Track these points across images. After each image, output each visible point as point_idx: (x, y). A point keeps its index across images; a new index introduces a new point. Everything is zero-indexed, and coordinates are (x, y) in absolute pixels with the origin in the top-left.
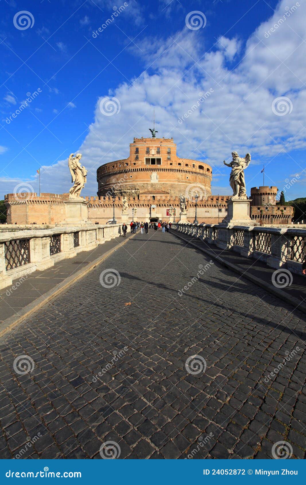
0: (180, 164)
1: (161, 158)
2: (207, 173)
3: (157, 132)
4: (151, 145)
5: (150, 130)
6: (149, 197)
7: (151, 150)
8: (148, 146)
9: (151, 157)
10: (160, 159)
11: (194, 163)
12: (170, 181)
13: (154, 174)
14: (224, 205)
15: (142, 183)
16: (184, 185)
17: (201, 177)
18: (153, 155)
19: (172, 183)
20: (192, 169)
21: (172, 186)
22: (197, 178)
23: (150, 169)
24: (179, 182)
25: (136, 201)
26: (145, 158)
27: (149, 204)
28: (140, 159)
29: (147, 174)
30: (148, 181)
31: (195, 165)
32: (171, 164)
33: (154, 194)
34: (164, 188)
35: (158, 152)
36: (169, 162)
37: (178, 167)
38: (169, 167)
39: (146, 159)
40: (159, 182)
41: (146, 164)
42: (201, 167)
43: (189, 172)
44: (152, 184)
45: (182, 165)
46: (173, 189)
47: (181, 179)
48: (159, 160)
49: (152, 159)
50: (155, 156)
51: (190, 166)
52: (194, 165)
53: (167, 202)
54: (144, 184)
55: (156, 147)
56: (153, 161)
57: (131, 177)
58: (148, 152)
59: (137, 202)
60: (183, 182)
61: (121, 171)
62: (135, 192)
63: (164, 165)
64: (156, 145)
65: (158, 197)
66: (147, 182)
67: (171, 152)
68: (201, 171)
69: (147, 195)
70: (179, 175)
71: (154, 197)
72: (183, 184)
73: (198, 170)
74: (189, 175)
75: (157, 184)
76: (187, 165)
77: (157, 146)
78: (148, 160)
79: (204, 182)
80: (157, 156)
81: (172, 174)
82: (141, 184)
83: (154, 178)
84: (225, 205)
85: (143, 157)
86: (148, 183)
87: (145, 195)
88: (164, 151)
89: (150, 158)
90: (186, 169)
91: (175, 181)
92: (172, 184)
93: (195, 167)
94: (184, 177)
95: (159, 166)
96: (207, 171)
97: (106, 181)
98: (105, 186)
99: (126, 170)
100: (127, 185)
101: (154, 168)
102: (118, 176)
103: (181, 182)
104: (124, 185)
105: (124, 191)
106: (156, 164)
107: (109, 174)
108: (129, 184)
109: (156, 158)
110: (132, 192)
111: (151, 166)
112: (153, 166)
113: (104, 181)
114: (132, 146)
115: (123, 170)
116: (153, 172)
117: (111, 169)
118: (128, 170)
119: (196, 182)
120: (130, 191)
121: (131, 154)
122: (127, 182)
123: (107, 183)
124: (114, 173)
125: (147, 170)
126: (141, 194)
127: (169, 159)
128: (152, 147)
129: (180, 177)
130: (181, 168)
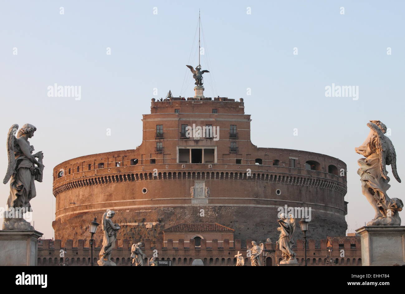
0: (259, 161)
1: (216, 148)
2: (329, 177)
3: (207, 71)
4: (191, 119)
5: (191, 67)
6: (188, 238)
8: (185, 121)
9: (191, 146)
10: (213, 150)
11: (293, 156)
12: (237, 202)
13: (198, 186)
15: (170, 205)
16: (271, 209)
18: (197, 141)
19: (242, 205)
20: (290, 171)
21: (241, 212)
22: (303, 192)
23: (189, 173)
24: (258, 202)
26: (177, 148)
27: (188, 258)
28: (166, 151)
29: (185, 184)
30: (185, 201)
31: (297, 162)
32: (238, 162)
33: (199, 232)
34: (223, 217)
36: (234, 158)
37: (254, 169)
38: (234, 168)
39: (180, 150)
40: (209, 203)
41: (180, 162)
42: (313, 165)
43: (282, 179)
44: (193, 207)
45: (265, 162)
46: (243, 220)
47: (262, 195)
48: (210, 153)
49: (192, 150)
50: (200, 143)
51: (283, 165)
52: (294, 160)
54: (175, 208)
56: (197, 155)
57: (145, 191)
58: (184, 135)
59: (161, 253)
60: (267, 203)
61: (121, 176)
62: (153, 226)
63: (221, 164)
64: (202, 119)
65: (208, 239)
66: (182, 203)
67: (239, 135)
68: (313, 175)
69: (182, 235)
70: (259, 186)
71: (198, 238)
72: (269, 206)
73: (305, 173)
74: (281, 186)
75: (206, 207)
76: (276, 162)
77: (206, 121)
78: (183, 152)
80: (205, 145)
81: (242, 184)
82: (168, 207)
83: (200, 194)
85: (175, 147)
86: (186, 205)
87: (178, 235)
88: (222, 130)
89: (190, 148)
90: (275, 171)
91: (250, 201)
92: (241, 208)
93: (298, 166)
94: (269, 190)
95: (209, 167)
96: (330, 172)
97: (81, 197)
98: (80, 210)
99: (133, 175)
100: (136, 209)
101: (199, 171)
102: (113, 189)
103: (263, 204)
104: (128, 209)
105: (128, 224)
106: (203, 162)
107: (91, 182)
108: (139, 209)
109: (203, 148)
110: (147, 227)
111: (192, 168)
112: (196, 168)
113: (77, 196)
114: (149, 120)
115: (125, 176)
116: (196, 181)
117: (96, 170)
118: (137, 175)
119: (301, 201)
120: (141, 224)
121: (145, 138)
122: (134, 203)
123: (83, 202)
124: (104, 180)
125: (181, 176)
126: (169, 232)
127: (233, 149)
128: (195, 123)
129: (261, 190)
130: (263, 171)
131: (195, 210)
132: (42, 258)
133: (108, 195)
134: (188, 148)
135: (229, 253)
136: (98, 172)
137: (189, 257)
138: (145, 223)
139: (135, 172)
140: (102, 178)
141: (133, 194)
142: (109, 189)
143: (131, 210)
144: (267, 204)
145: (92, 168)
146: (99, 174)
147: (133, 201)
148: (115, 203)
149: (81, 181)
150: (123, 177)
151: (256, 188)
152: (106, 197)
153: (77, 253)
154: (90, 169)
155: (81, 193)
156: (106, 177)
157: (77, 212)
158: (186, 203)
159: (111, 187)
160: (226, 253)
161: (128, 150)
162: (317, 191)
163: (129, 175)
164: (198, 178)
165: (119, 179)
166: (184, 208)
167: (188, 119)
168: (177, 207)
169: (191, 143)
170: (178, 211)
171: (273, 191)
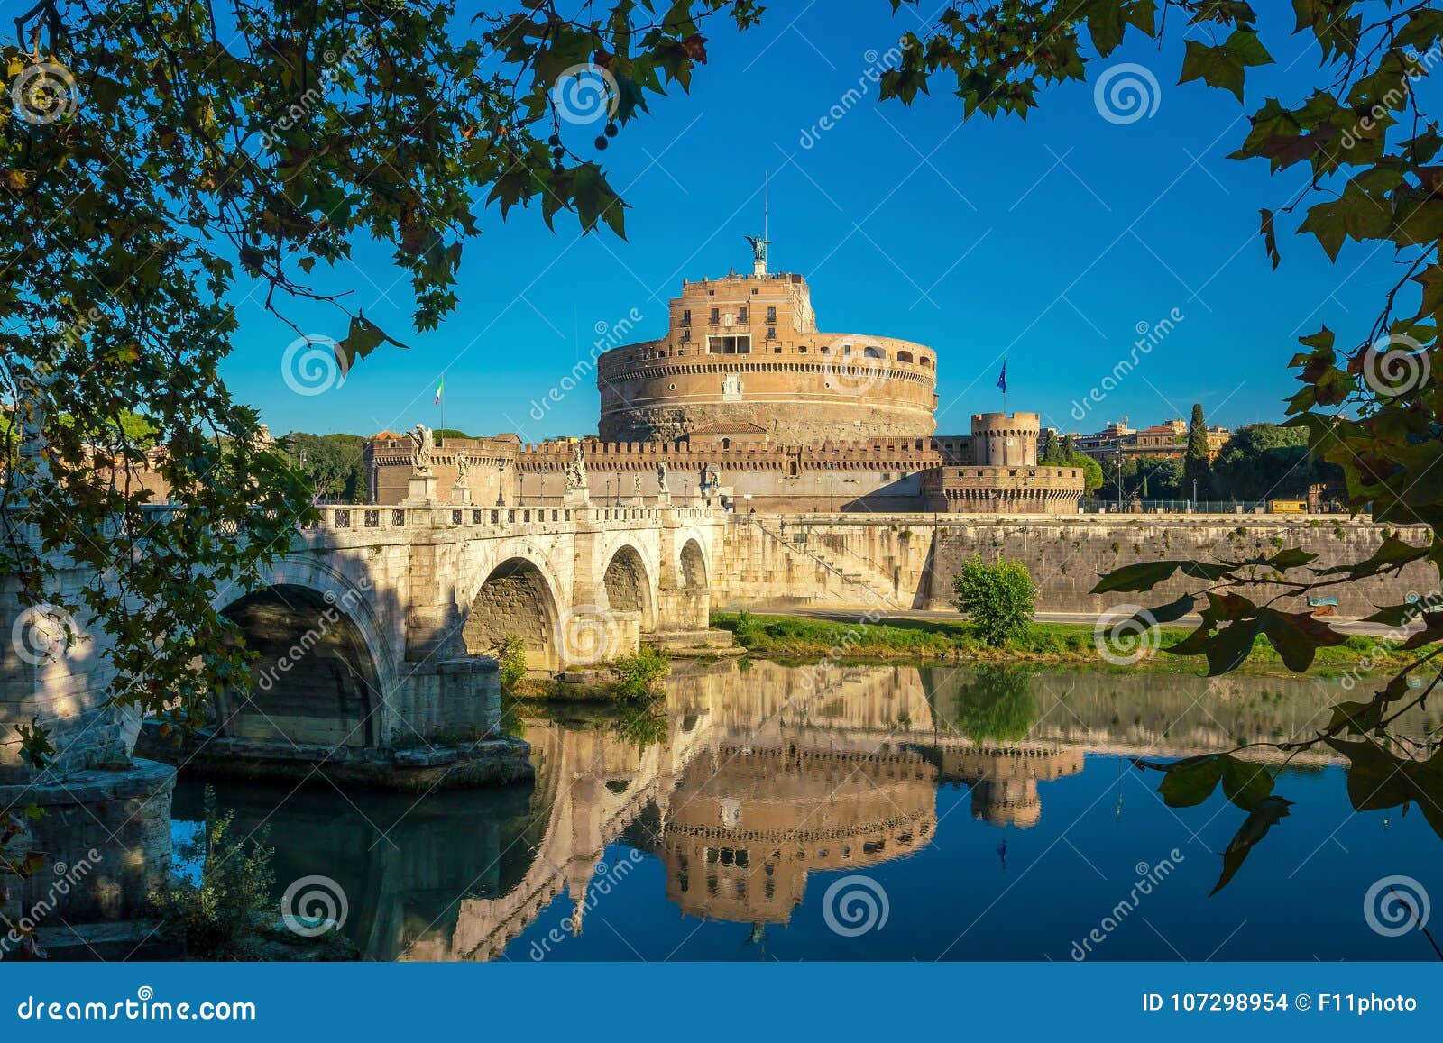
0: (803, 349)
1: (751, 336)
2: (900, 365)
4: (722, 303)
6: (715, 441)
7: (723, 314)
8: (715, 305)
9: (723, 334)
10: (748, 338)
12: (776, 397)
13: (732, 379)
15: (699, 403)
16: (818, 405)
18: (729, 328)
19: (781, 401)
21: (780, 410)
23: (720, 365)
24: (802, 398)
26: (707, 337)
28: (693, 340)
29: (715, 379)
30: (715, 398)
32: (778, 350)
33: (728, 432)
34: (759, 415)
35: (742, 319)
36: (772, 345)
37: (796, 358)
38: (773, 358)
39: (710, 339)
40: (743, 399)
41: (710, 352)
44: (725, 405)
45: (810, 350)
46: (783, 417)
47: (807, 389)
48: (743, 344)
49: (724, 338)
50: (733, 330)
54: (704, 405)
55: (735, 305)
56: (730, 345)
57: (673, 387)
58: (715, 318)
60: (812, 398)
61: (648, 370)
63: (756, 354)
64: (735, 302)
65: (737, 440)
66: (712, 400)
67: (777, 318)
69: (710, 436)
70: (803, 378)
71: (726, 441)
72: (814, 402)
75: (739, 405)
77: (738, 304)
78: (714, 343)
80: (739, 331)
81: (782, 377)
82: (696, 405)
83: (732, 389)
85: (704, 336)
86: (717, 402)
87: (706, 436)
88: (758, 314)
89: (721, 336)
90: (823, 360)
91: (790, 397)
92: (780, 404)
94: (815, 384)
95: (743, 358)
96: (901, 358)
99: (660, 369)
100: (664, 408)
101: (731, 363)
102: (642, 385)
103: (806, 399)
104: (656, 408)
105: (657, 425)
106: (736, 352)
107: (622, 379)
108: (667, 407)
109: (736, 336)
110: (676, 428)
111: (723, 358)
112: (730, 359)
113: (610, 394)
115: (652, 370)
116: (728, 373)
117: (626, 364)
118: (664, 368)
122: (662, 401)
124: (633, 376)
125: (712, 368)
126: (695, 433)
127: (771, 334)
128: (727, 306)
129: (805, 383)
130: (807, 361)
131: (726, 408)
134: (719, 336)
138: (674, 424)
139: (662, 366)
140: (631, 373)
141: (661, 391)
143: (660, 409)
144: (812, 400)
146: (628, 369)
147: (661, 399)
150: (650, 372)
151: (798, 381)
154: (621, 362)
155: (614, 390)
156: (635, 372)
158: (716, 400)
159: (640, 383)
160: (744, 456)
163: (656, 370)
164: (731, 370)
165: (647, 374)
166: (714, 405)
167: (719, 302)
168: (707, 405)
169: (722, 330)
170: (708, 409)
171: (820, 384)
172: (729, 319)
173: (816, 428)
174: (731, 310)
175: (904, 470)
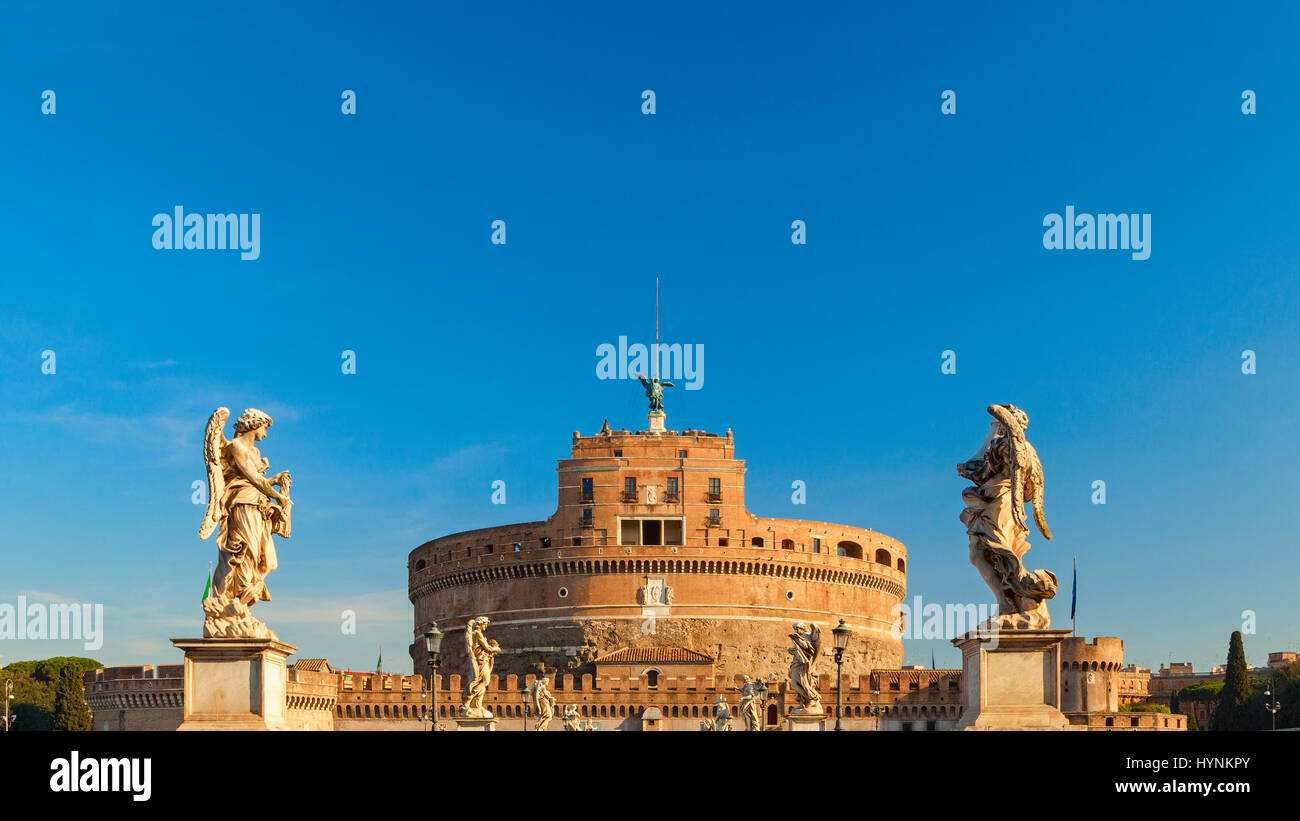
0: (758, 542)
1: (684, 520)
2: (877, 570)
4: (642, 469)
6: (635, 675)
7: (643, 487)
8: (632, 472)
9: (641, 515)
10: (680, 523)
11: (816, 533)
12: (720, 611)
13: (654, 585)
14: (919, 707)
15: (606, 617)
16: (777, 623)
17: (847, 588)
18: (651, 507)
19: (727, 617)
20: (810, 559)
21: (727, 629)
22: (832, 596)
23: (639, 562)
24: (756, 613)
25: (584, 695)
26: (619, 519)
27: (636, 706)
28: (598, 523)
29: (631, 581)
30: (629, 610)
31: (822, 544)
32: (723, 543)
33: (654, 663)
34: (696, 637)
35: (672, 496)
36: (715, 535)
37: (750, 555)
38: (716, 554)
39: (623, 522)
40: (673, 613)
41: (623, 543)
42: (851, 549)
43: (796, 572)
44: (646, 621)
45: (768, 544)
46: (730, 642)
47: (763, 600)
48: (675, 527)
49: (645, 522)
50: (657, 511)
51: (798, 548)
52: (819, 540)
53: (704, 696)
54: (614, 622)
55: (661, 474)
56: (652, 532)
57: (563, 592)
58: (630, 496)
59: (590, 697)
60: (770, 612)
61: (522, 567)
62: (578, 653)
63: (693, 547)
64: (661, 469)
65: (670, 674)
66: (627, 614)
67: (724, 496)
68: (851, 565)
69: (626, 669)
70: (757, 585)
71: (653, 674)
72: (773, 619)
73: (836, 562)
74: (795, 585)
75: (667, 621)
76: (788, 544)
77: (667, 472)
78: (629, 527)
79: (864, 609)
80: (666, 513)
81: (728, 581)
82: (602, 621)
83: (655, 598)
84: (924, 708)
85: (612, 517)
86: (633, 617)
87: (619, 669)
88: (695, 487)
89: (641, 519)
90: (783, 558)
91: (742, 611)
92: (726, 622)
93: (823, 550)
94: (774, 592)
95: (673, 553)
96: (879, 560)
97: (455, 603)
98: (454, 625)
99: (542, 565)
100: (546, 624)
101: (655, 559)
102: (508, 590)
103: (764, 615)
104: (535, 624)
105: (536, 649)
106: (663, 544)
107: (472, 579)
108: (554, 623)
109: (662, 519)
110: (567, 654)
111: (643, 552)
112: (652, 553)
113: (448, 602)
114: (568, 469)
115: (529, 566)
116: (650, 575)
117: (479, 558)
118: (549, 565)
119: (828, 610)
120: (558, 649)
121: (562, 501)
122: (545, 614)
123: (461, 611)
124: (493, 576)
125: (625, 567)
126: (605, 662)
127: (714, 521)
128: (648, 474)
129: (760, 592)
130: (764, 559)
131: (647, 625)
132: (391, 706)
133: (500, 601)
134: (636, 518)
135: (706, 699)
136: (482, 561)
137: (638, 705)
138: (566, 648)
139: (546, 560)
140: (491, 571)
141: (544, 598)
142: (502, 589)
143: (541, 625)
144: (771, 616)
145: (473, 554)
146: (485, 564)
147: (544, 611)
148: (513, 614)
149: (455, 576)
150: (525, 569)
151: (752, 589)
152: (498, 603)
153: (449, 698)
154: (469, 555)
155: (455, 596)
156: (496, 570)
157: (450, 629)
158: (632, 614)
159: (506, 587)
160: (700, 697)
161: (533, 523)
162: (855, 594)
163: (535, 566)
164: (655, 570)
165: (519, 573)
166: (627, 621)
167: (636, 469)
168: (619, 620)
169: (641, 510)
170: (620, 627)
171: (781, 593)
172: (651, 493)
173: (776, 658)
174: (655, 479)
175: (933, 718)
